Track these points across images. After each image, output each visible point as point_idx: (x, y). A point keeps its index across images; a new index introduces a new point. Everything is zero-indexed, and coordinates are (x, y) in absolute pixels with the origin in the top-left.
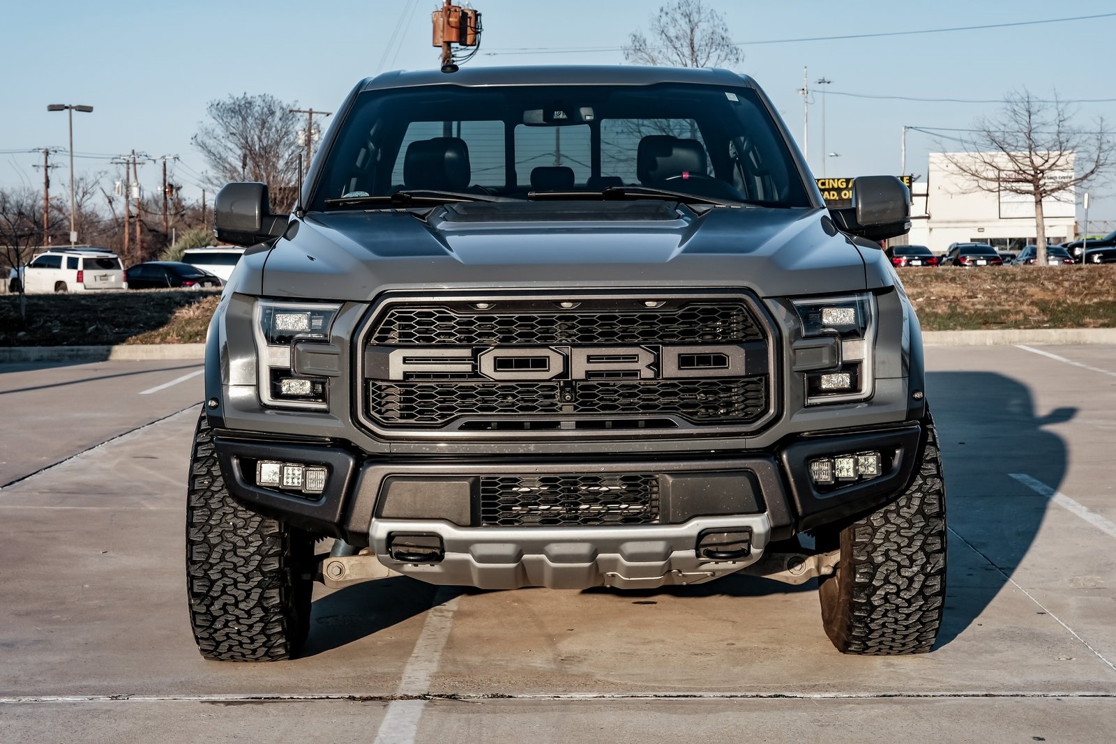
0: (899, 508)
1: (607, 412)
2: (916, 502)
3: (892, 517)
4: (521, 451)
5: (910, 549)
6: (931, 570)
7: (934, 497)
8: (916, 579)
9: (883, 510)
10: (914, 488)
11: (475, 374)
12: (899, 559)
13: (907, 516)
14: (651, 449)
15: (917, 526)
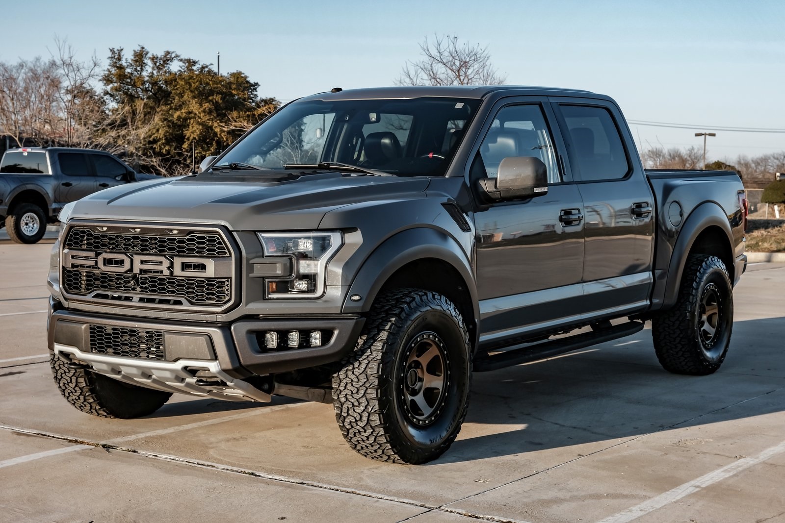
0: (354, 368)
1: (152, 293)
2: (364, 366)
3: (350, 373)
4: (114, 312)
5: (358, 395)
6: (371, 410)
7: (375, 364)
8: (363, 414)
9: (345, 369)
10: (364, 357)
11: (96, 266)
12: (353, 401)
13: (358, 374)
14: (169, 317)
15: (362, 381)
